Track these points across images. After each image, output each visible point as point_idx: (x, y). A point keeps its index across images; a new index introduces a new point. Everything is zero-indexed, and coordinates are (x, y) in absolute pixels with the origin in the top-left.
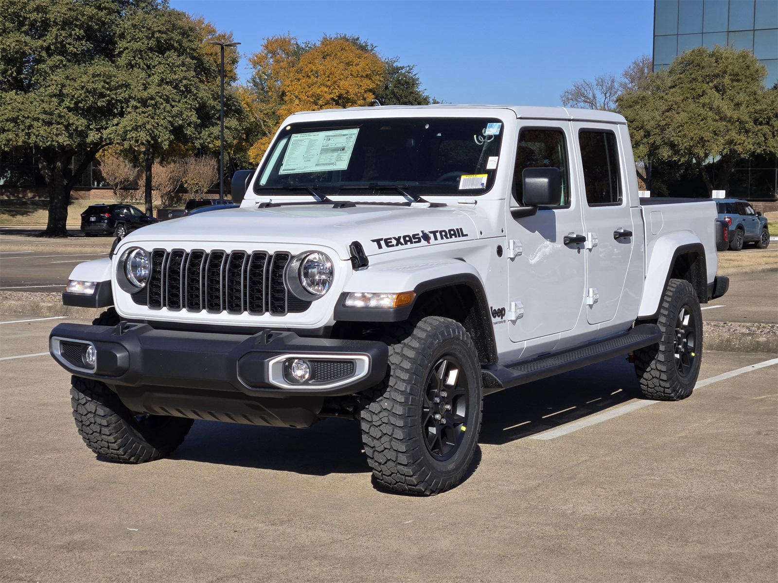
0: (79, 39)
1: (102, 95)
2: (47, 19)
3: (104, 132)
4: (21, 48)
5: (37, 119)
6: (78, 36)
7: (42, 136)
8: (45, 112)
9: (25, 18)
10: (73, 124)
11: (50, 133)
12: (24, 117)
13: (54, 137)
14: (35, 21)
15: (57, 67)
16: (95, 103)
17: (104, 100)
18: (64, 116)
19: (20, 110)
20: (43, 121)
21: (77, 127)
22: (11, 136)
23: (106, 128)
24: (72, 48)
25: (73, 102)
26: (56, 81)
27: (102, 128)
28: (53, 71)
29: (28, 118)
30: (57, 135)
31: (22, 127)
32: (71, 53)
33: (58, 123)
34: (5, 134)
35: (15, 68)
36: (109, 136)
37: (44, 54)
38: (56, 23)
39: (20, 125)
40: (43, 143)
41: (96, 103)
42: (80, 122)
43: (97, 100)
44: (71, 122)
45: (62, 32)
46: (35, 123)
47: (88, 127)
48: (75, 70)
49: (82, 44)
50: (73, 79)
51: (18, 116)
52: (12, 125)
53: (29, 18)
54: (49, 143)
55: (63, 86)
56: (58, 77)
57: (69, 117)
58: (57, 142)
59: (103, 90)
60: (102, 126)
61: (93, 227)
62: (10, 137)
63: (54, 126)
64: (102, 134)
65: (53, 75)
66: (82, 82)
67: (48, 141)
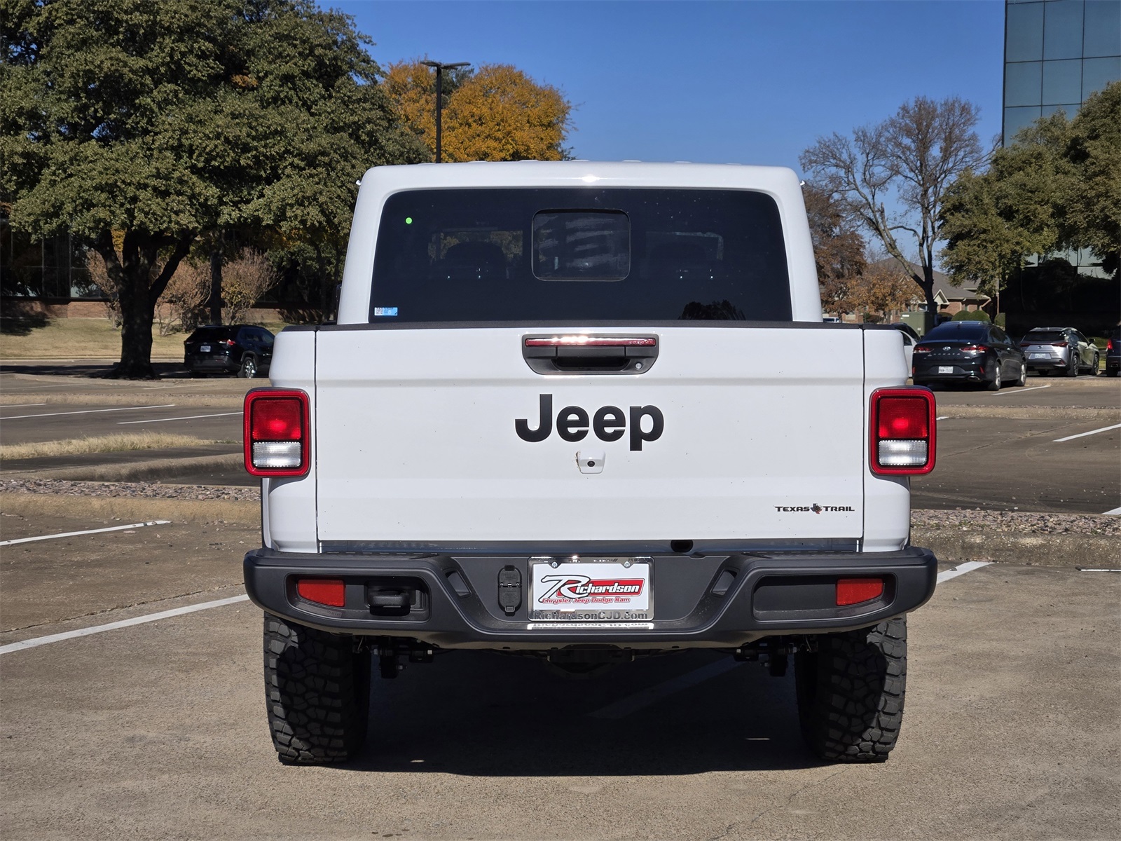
0: (203, 56)
1: (246, 149)
2: (154, 22)
3: (243, 207)
4: (117, 70)
5: (145, 186)
6: (203, 52)
7: (154, 214)
8: (158, 175)
9: (119, 22)
10: (200, 194)
11: (166, 210)
12: (124, 182)
13: (174, 217)
14: (138, 26)
15: (167, 102)
16: (235, 160)
17: (249, 155)
18: (187, 182)
19: (117, 171)
20: (155, 189)
21: (206, 200)
22: (102, 213)
23: (248, 202)
24: (195, 72)
25: (203, 159)
26: (170, 124)
27: (241, 201)
28: (160, 108)
29: (129, 184)
30: (177, 213)
31: (120, 199)
32: (192, 79)
33: (179, 193)
34: (93, 211)
35: (101, 104)
36: (256, 213)
37: (148, 80)
38: (169, 30)
39: (117, 196)
40: (155, 225)
41: (238, 161)
42: (211, 192)
43: (240, 156)
44: (197, 190)
45: (179, 44)
46: (142, 195)
47: (220, 198)
48: (203, 107)
49: (207, 64)
50: (200, 121)
51: (116, 181)
52: (104, 196)
53: (127, 21)
54: (165, 225)
55: (184, 132)
56: (172, 119)
57: (193, 184)
58: (178, 223)
59: (249, 140)
60: (242, 198)
61: (207, 362)
62: (102, 215)
63: (174, 197)
64: (240, 210)
65: (161, 114)
66: (218, 126)
67: (164, 222)
